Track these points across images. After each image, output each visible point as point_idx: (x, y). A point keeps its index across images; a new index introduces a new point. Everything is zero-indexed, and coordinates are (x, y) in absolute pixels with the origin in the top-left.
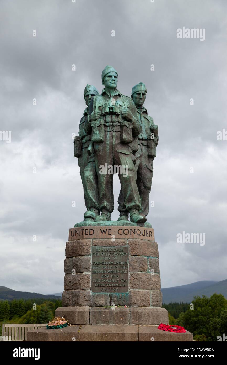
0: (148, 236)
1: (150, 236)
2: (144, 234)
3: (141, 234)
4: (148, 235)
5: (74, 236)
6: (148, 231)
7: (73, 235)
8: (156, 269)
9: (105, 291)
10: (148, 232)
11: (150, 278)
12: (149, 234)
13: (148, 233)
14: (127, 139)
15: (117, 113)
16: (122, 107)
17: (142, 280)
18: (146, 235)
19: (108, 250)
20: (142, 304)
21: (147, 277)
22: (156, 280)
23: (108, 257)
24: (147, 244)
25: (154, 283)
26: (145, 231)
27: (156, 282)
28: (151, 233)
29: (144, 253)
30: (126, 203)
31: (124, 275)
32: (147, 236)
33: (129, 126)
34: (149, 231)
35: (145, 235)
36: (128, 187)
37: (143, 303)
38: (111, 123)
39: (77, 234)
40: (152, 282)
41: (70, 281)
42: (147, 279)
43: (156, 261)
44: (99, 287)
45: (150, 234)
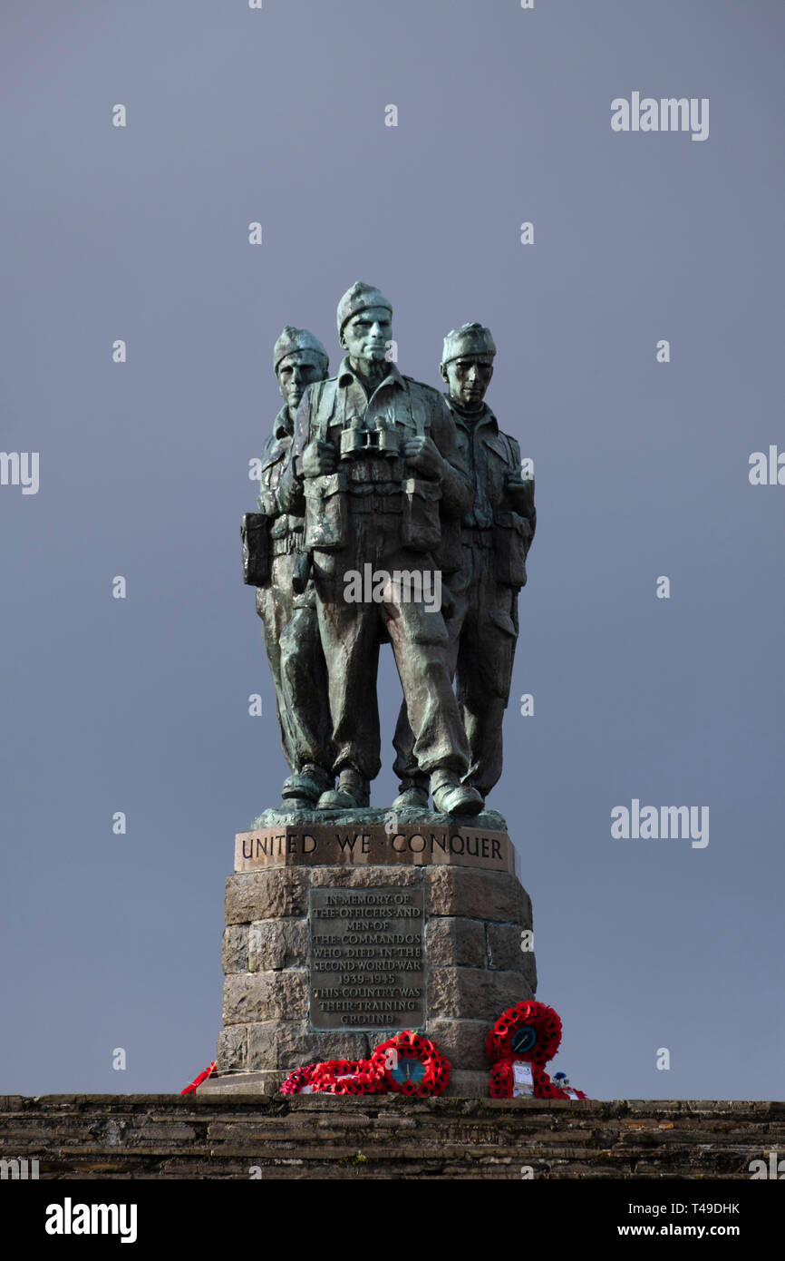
0: (488, 856)
1: (493, 857)
2: (473, 850)
3: (465, 850)
4: (489, 852)
5: (251, 856)
6: (487, 840)
7: (248, 854)
8: (513, 959)
9: (353, 1025)
10: (486, 844)
11: (494, 986)
12: (490, 848)
13: (487, 848)
14: (423, 538)
15: (388, 455)
16: (406, 429)
17: (468, 990)
18: (480, 854)
19: (359, 899)
20: (464, 1061)
21: (482, 982)
22: (512, 991)
23: (361, 921)
24: (485, 880)
25: (505, 1002)
26: (477, 839)
27: (512, 999)
28: (496, 847)
29: (472, 909)
30: (418, 750)
31: (410, 975)
32: (484, 856)
33: (429, 495)
34: (490, 841)
35: (477, 854)
36: (426, 697)
37: (470, 1059)
38: (370, 487)
39: (261, 851)
40: (499, 998)
41: (242, 996)
42: (484, 989)
43: (514, 934)
44: (332, 1011)
45: (494, 850)
